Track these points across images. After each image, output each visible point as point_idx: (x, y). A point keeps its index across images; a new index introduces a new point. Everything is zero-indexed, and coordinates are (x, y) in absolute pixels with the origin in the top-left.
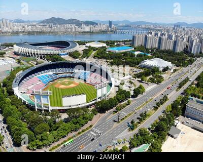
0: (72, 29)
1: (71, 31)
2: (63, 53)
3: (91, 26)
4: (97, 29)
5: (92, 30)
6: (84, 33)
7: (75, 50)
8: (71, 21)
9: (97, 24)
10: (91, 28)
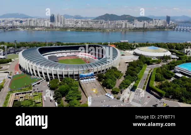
0: (122, 25)
1: (120, 28)
2: (86, 74)
3: (145, 22)
4: (152, 25)
5: (145, 26)
6: (136, 29)
7: (110, 66)
8: (124, 17)
9: (152, 20)
10: (144, 24)
